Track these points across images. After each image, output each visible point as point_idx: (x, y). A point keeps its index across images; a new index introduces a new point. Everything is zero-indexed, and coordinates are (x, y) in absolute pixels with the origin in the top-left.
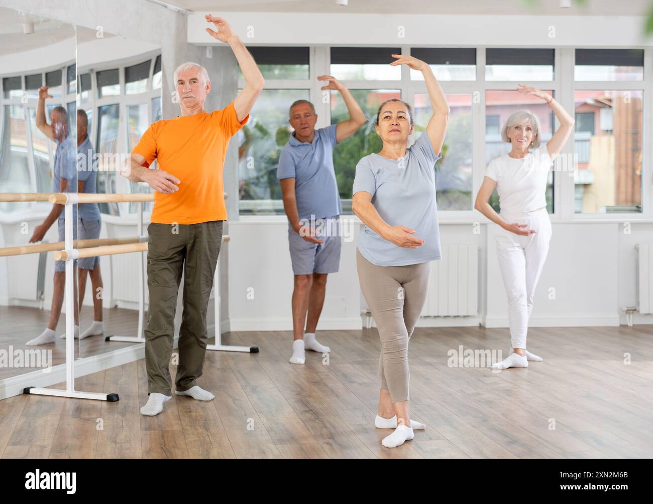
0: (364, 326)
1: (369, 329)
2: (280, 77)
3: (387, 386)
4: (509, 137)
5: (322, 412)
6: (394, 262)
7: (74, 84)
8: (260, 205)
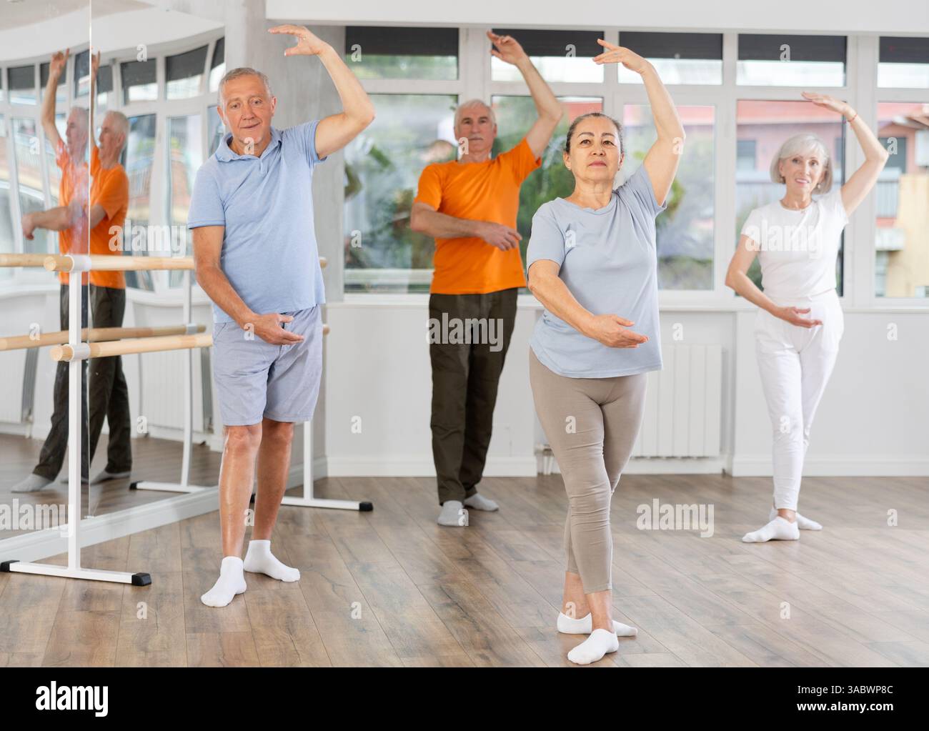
0: (540, 471)
1: (547, 476)
2: (409, 76)
3: (577, 567)
4: (783, 175)
5: (472, 606)
6: (589, 372)
7: (86, 83)
8: (375, 277)
